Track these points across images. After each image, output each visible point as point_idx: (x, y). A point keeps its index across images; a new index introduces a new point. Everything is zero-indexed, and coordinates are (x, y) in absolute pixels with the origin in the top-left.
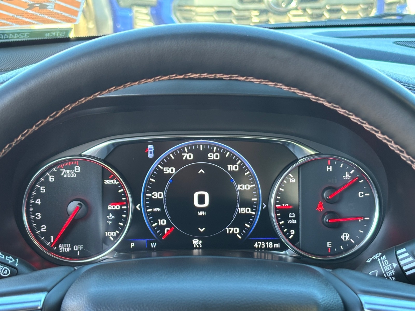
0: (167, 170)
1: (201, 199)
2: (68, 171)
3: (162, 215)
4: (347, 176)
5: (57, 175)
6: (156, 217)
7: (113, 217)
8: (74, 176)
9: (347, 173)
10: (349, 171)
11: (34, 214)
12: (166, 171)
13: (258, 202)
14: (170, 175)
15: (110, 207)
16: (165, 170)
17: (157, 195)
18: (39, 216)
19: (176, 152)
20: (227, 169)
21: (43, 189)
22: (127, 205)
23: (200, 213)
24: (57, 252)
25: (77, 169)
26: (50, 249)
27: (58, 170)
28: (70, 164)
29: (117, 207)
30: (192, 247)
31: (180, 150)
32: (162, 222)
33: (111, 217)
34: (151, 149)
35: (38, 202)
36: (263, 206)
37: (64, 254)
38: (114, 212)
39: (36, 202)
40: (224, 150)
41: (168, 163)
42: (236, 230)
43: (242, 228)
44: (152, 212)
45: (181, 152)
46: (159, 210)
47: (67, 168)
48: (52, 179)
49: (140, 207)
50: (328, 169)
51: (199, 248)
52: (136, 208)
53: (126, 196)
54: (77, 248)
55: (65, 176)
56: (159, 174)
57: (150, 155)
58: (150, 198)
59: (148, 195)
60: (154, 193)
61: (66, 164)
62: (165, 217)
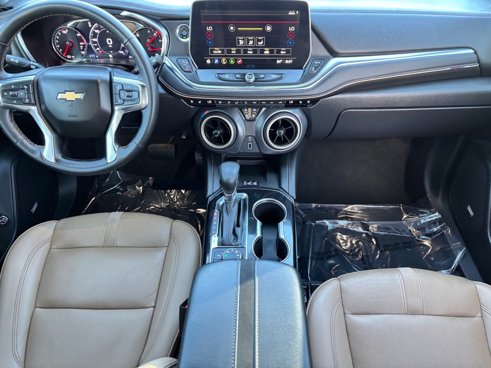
0: (97, 31)
1: (109, 42)
2: (64, 31)
3: (98, 47)
4: (155, 35)
5: (61, 32)
6: (96, 47)
7: (82, 47)
8: (66, 33)
9: (155, 33)
10: (155, 32)
14: (98, 33)
16: (95, 31)
17: (95, 40)
18: (58, 46)
21: (58, 37)
23: (110, 46)
24: (67, 58)
25: (67, 31)
26: (64, 57)
27: (61, 31)
28: (64, 29)
29: (83, 44)
30: (109, 58)
32: (98, 49)
33: (81, 47)
34: (89, 24)
35: (57, 41)
37: (69, 59)
38: (82, 45)
41: (96, 29)
42: (122, 52)
43: (124, 51)
44: (94, 45)
46: (96, 45)
47: (64, 30)
48: (60, 34)
50: (148, 32)
51: (112, 58)
52: (89, 44)
54: (73, 57)
55: (63, 33)
56: (94, 33)
57: (90, 26)
58: (93, 40)
59: (92, 40)
60: (94, 39)
61: (63, 29)
62: (99, 47)
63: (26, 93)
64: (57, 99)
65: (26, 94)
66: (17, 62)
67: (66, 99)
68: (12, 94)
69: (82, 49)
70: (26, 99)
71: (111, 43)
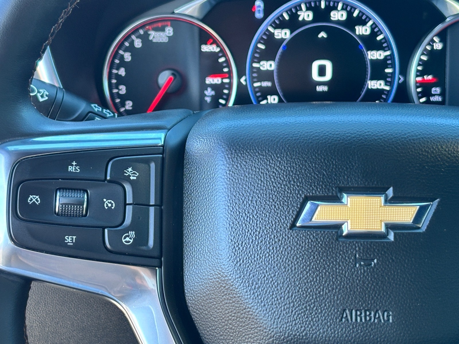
1: (322, 71)
2: (158, 34)
3: (272, 91)
5: (145, 38)
6: (265, 93)
7: (213, 93)
8: (165, 40)
11: (117, 88)
12: (278, 35)
13: (393, 74)
14: (283, 40)
15: (209, 80)
16: (276, 34)
17: (266, 66)
18: (123, 90)
19: (291, 10)
20: (354, 31)
21: (128, 57)
22: (230, 77)
23: (319, 89)
25: (169, 31)
27: (146, 33)
28: (160, 25)
29: (217, 81)
31: (295, 8)
32: (273, 99)
33: (209, 92)
34: (259, 6)
35: (122, 72)
36: (399, 79)
38: (214, 87)
39: (120, 73)
40: (352, 7)
41: (281, 24)
44: (260, 87)
45: (297, 11)
46: (269, 84)
47: (157, 30)
48: (138, 43)
49: (246, 80)
52: (240, 82)
53: (229, 66)
55: (154, 41)
56: (269, 39)
57: (259, 15)
58: (258, 69)
59: (255, 65)
60: (262, 63)
61: (155, 25)
62: (276, 94)
63: (129, 199)
64: (293, 226)
65: (129, 209)
66: (41, 100)
67: (338, 227)
68: (65, 201)
69: (208, 99)
70: (127, 230)
71: (329, 76)
